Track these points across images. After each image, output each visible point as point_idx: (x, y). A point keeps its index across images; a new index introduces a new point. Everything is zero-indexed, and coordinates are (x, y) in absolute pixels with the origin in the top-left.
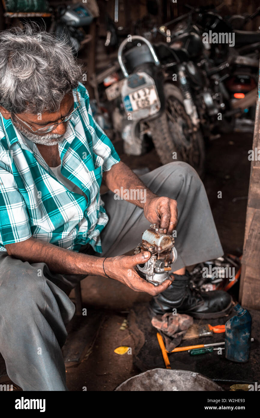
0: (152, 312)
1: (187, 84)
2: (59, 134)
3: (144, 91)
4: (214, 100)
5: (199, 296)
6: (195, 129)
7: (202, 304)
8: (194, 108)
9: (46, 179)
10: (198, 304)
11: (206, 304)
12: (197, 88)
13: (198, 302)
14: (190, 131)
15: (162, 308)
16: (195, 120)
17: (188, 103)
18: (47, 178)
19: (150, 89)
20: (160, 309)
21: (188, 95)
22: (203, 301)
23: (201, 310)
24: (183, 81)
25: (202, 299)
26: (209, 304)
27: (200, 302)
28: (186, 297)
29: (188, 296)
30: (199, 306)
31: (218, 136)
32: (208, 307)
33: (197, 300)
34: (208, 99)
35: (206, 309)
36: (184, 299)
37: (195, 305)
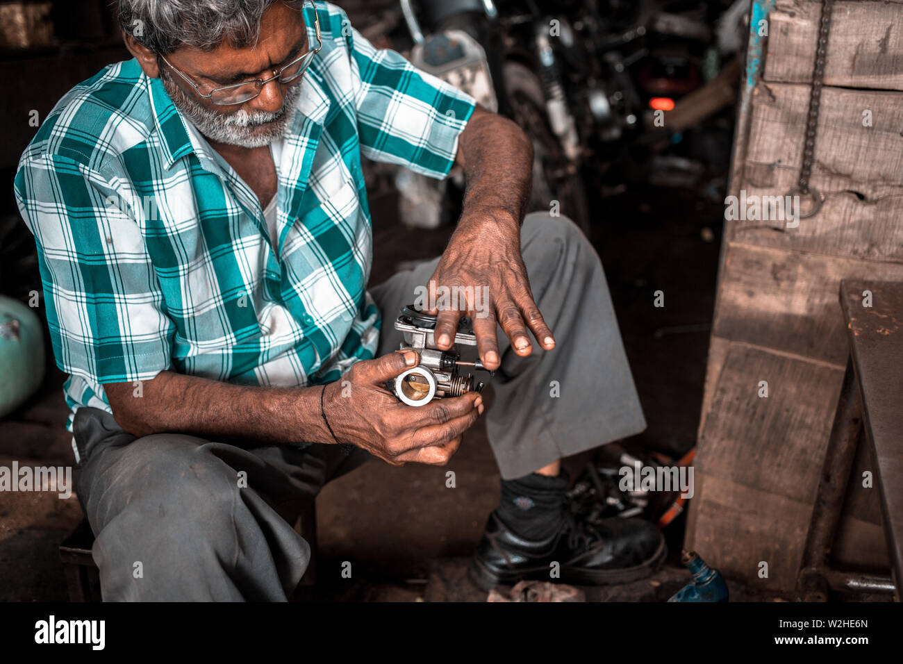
0: (485, 571)
1: (554, 65)
2: (268, 112)
3: (462, 76)
4: (612, 107)
5: (592, 530)
6: (571, 169)
7: (599, 548)
8: (570, 120)
9: (241, 251)
10: (591, 549)
11: (608, 549)
12: (576, 77)
13: (590, 543)
14: (559, 173)
15: (508, 559)
16: (571, 148)
17: (556, 109)
18: (243, 248)
19: (474, 69)
20: (504, 562)
21: (557, 91)
22: (601, 541)
23: (596, 562)
24: (547, 58)
25: (599, 536)
26: (614, 548)
27: (594, 544)
28: (563, 532)
29: (569, 530)
30: (594, 552)
31: (621, 189)
32: (612, 554)
33: (588, 540)
34: (600, 104)
35: (608, 558)
36: (559, 536)
37: (584, 552)
